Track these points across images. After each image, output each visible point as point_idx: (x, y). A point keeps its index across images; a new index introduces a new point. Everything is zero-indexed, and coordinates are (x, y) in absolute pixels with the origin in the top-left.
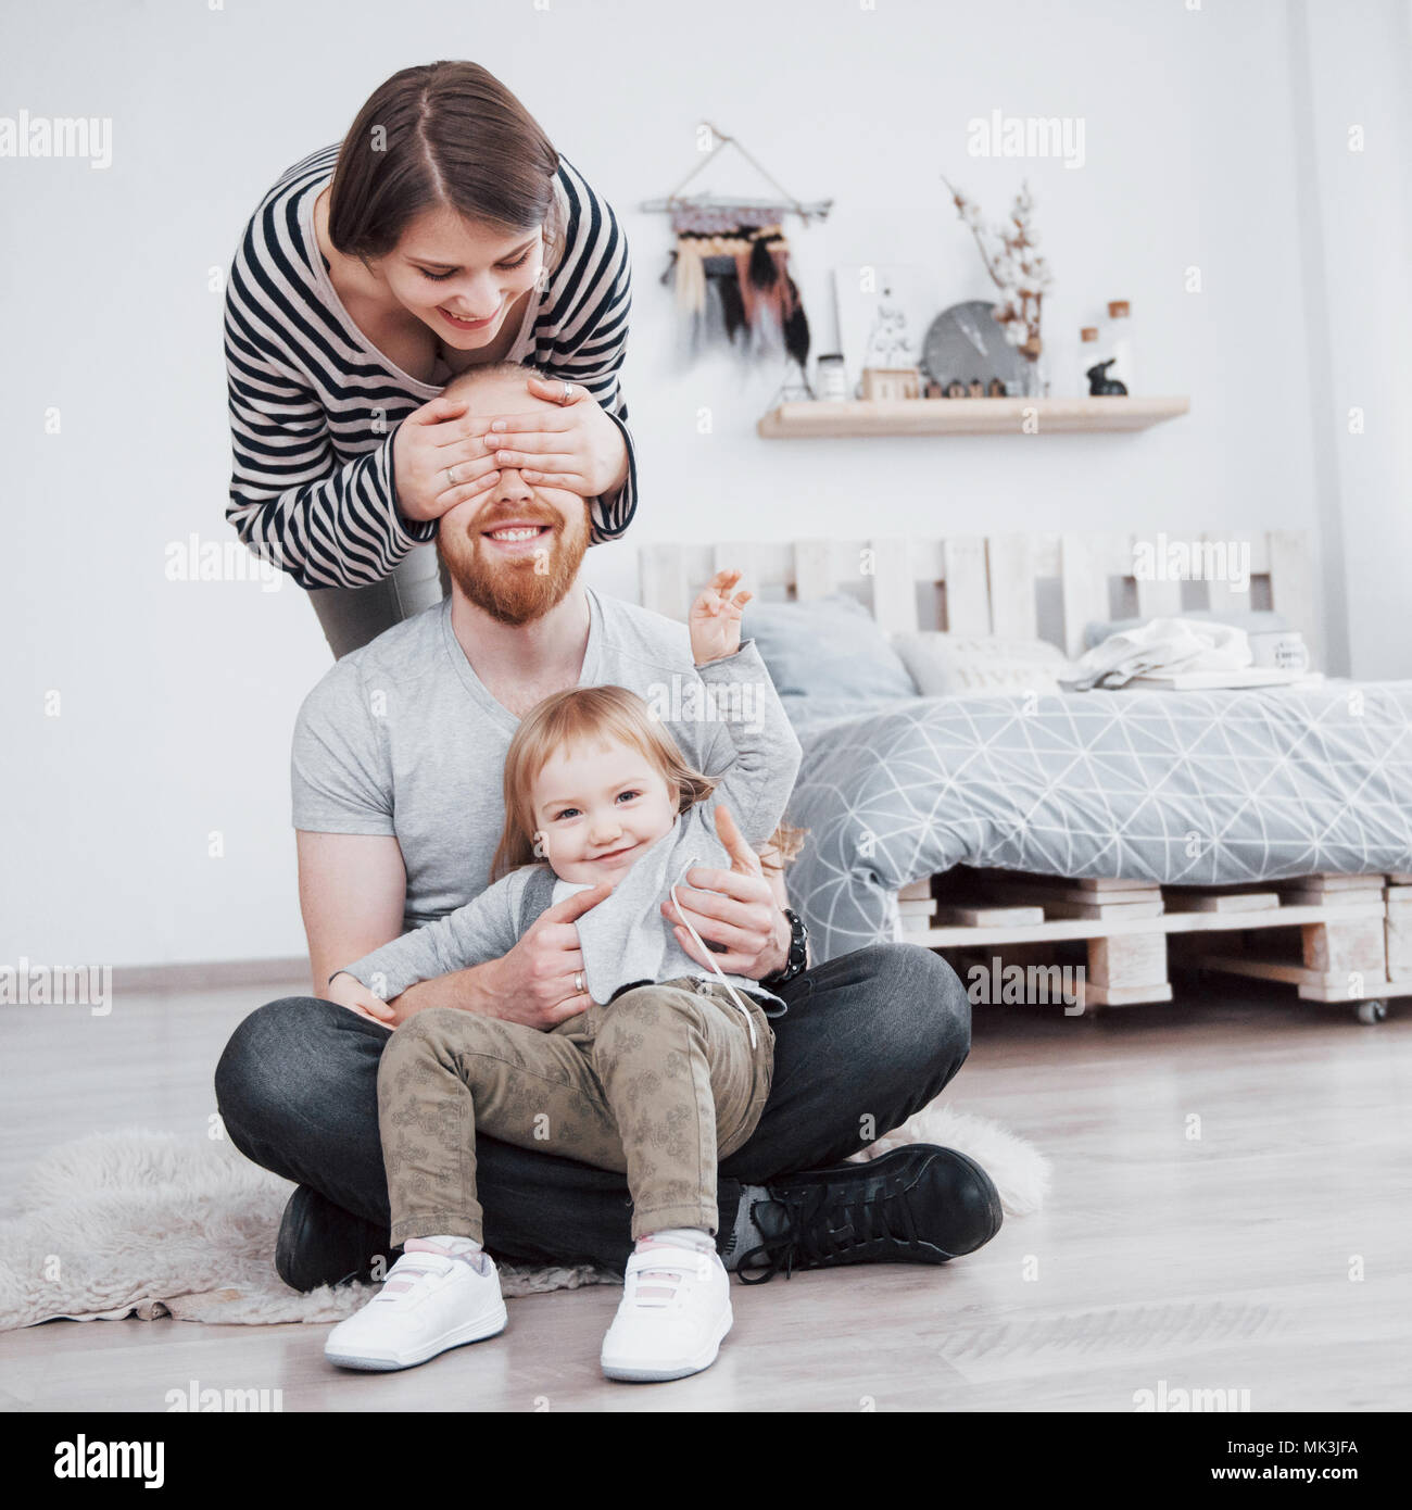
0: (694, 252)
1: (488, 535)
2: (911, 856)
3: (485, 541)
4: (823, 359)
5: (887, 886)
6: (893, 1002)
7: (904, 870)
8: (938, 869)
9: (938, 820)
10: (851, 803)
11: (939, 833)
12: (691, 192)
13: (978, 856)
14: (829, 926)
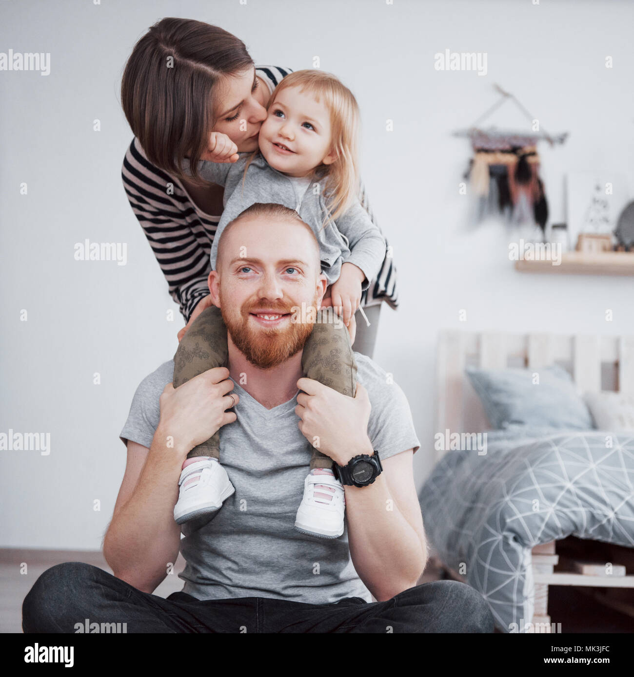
0: (484, 161)
1: (255, 315)
2: (539, 528)
3: (251, 319)
4: (555, 227)
5: (524, 545)
6: (442, 616)
7: (534, 536)
8: (557, 537)
9: (559, 508)
10: (508, 492)
11: (558, 516)
12: (485, 125)
13: (583, 531)
14: (487, 566)
